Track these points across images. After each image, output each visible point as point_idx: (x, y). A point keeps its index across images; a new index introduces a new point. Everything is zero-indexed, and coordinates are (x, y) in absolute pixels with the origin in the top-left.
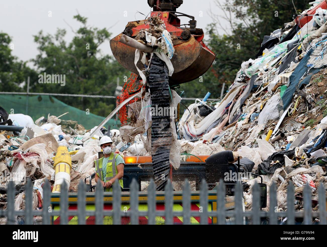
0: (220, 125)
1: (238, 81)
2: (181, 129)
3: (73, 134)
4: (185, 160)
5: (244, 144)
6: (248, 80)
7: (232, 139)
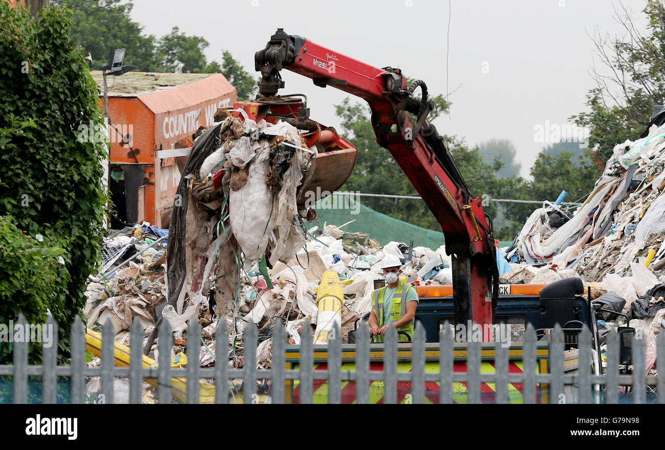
0: (580, 241)
1: (608, 175)
2: (521, 247)
3: (362, 253)
4: (509, 292)
5: (613, 271)
6: (623, 172)
7: (596, 263)
